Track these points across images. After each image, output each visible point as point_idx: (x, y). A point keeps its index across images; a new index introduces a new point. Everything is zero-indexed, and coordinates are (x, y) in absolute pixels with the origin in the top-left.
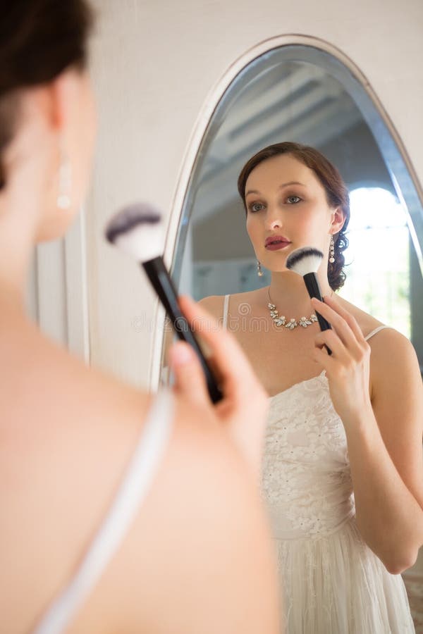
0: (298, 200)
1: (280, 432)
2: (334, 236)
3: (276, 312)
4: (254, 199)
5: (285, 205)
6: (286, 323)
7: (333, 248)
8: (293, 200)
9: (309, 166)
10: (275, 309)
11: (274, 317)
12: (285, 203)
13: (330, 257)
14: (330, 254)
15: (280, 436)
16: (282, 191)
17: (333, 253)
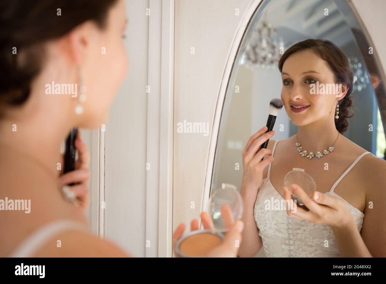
0: (313, 81)
1: (304, 228)
2: (339, 101)
3: (301, 148)
4: (287, 78)
5: (305, 84)
6: (307, 155)
7: (338, 109)
8: (310, 81)
9: (324, 59)
10: (300, 146)
11: (300, 151)
12: (305, 82)
13: (336, 115)
14: (336, 113)
15: (304, 230)
16: (303, 76)
17: (338, 113)
